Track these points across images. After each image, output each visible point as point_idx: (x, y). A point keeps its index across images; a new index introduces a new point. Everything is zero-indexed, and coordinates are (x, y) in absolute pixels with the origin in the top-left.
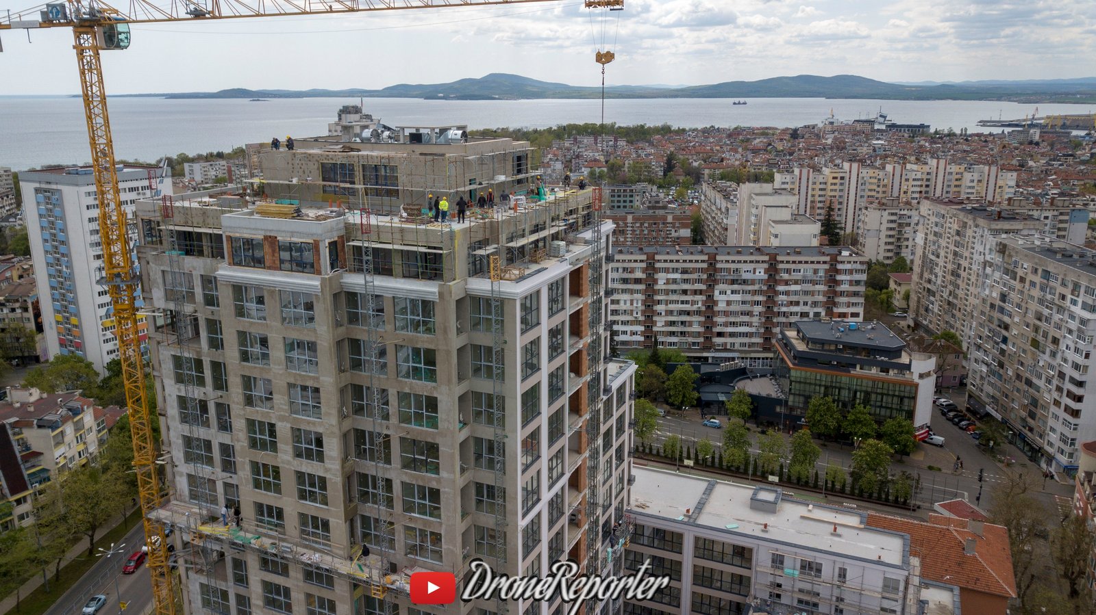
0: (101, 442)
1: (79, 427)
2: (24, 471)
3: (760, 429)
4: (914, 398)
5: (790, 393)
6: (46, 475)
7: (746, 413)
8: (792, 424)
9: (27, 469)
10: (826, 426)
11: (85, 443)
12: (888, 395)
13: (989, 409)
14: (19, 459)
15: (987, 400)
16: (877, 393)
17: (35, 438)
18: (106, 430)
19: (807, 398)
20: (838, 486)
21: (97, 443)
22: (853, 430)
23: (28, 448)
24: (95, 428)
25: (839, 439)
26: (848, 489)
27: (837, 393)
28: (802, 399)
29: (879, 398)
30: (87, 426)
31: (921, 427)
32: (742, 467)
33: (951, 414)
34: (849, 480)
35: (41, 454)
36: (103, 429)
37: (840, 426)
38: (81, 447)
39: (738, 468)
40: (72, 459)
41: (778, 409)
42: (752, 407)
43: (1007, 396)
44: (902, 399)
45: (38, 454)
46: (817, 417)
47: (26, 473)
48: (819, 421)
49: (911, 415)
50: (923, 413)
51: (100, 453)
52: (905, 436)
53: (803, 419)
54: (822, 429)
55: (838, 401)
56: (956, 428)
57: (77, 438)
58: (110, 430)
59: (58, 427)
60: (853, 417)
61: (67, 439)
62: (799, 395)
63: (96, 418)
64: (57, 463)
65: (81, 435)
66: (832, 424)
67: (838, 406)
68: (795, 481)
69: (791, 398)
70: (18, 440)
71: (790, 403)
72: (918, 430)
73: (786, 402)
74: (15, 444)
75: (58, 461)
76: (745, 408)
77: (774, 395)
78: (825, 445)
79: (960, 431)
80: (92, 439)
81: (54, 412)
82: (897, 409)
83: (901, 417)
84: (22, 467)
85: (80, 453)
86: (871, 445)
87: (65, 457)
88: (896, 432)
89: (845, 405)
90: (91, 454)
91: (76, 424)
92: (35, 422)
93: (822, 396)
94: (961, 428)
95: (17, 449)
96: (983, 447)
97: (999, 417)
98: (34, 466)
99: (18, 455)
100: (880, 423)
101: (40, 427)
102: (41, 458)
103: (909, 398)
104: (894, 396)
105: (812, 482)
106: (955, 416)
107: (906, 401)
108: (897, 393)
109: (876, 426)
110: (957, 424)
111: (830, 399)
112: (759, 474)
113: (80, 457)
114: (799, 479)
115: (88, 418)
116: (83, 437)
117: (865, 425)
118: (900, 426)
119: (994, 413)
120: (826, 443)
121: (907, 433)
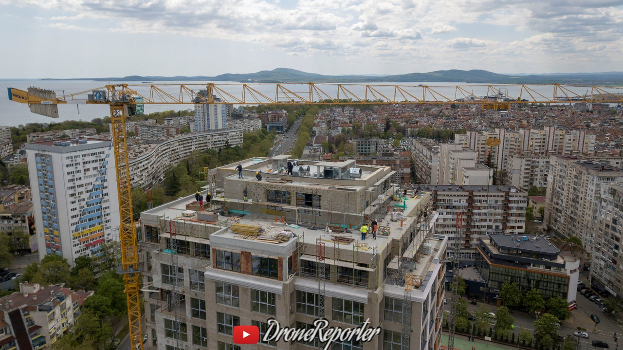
0: (75, 315)
1: (63, 308)
2: (30, 338)
3: (470, 301)
4: (567, 285)
5: (489, 280)
6: (42, 340)
7: (463, 292)
8: (490, 299)
9: (32, 337)
10: (514, 301)
11: (66, 318)
12: (551, 283)
13: (607, 288)
14: (27, 331)
15: (606, 283)
16: (544, 282)
17: (37, 317)
18: (78, 308)
19: (500, 283)
20: (527, 343)
21: (73, 316)
22: (530, 304)
23: (33, 324)
24: (72, 307)
25: (522, 309)
26: (533, 345)
27: (519, 281)
28: (497, 284)
29: (545, 284)
30: (67, 307)
31: (571, 303)
32: (466, 329)
33: (584, 291)
34: (534, 339)
35: (41, 327)
36: (77, 307)
37: (522, 301)
38: (64, 321)
39: (463, 330)
40: (59, 328)
41: (481, 288)
42: (466, 288)
43: (619, 281)
44: (559, 285)
45: (39, 327)
46: (508, 296)
47: (31, 340)
48: (509, 298)
49: (565, 295)
50: (572, 294)
51: (75, 322)
52: (563, 309)
53: (497, 296)
54: (512, 303)
55: (520, 285)
56: (588, 300)
57: (62, 315)
58: (81, 308)
59: (51, 310)
60: (530, 296)
61: (56, 317)
62: (495, 281)
63: (73, 301)
64: (50, 333)
65: (64, 313)
66: (518, 300)
67: (519, 288)
68: (499, 339)
69: (490, 283)
70: (27, 319)
71: (489, 286)
72: (570, 304)
73: (487, 285)
74: (25, 321)
75: (50, 331)
76: (462, 289)
77: (478, 280)
78: (512, 312)
79: (591, 302)
80: (70, 313)
81: (49, 300)
82: (556, 292)
83: (560, 297)
84: (29, 336)
85: (63, 324)
86: (546, 317)
87: (55, 328)
88: (558, 306)
89: (523, 288)
90: (69, 324)
91: (61, 306)
92: (38, 307)
93: (509, 282)
94: (591, 300)
95: (26, 324)
96: (607, 314)
97: (615, 294)
98: (35, 335)
99: (27, 328)
100: (546, 299)
101: (40, 310)
102: (40, 329)
103: (564, 285)
104: (554, 283)
105: (510, 339)
106: (586, 292)
107: (562, 287)
108: (556, 282)
109: (544, 302)
110: (588, 297)
111: (514, 284)
112: (476, 333)
113: (63, 326)
114: (502, 338)
115: (68, 302)
116: (65, 314)
117: (538, 301)
118: (560, 302)
119: (611, 292)
120: (512, 311)
121: (564, 307)
